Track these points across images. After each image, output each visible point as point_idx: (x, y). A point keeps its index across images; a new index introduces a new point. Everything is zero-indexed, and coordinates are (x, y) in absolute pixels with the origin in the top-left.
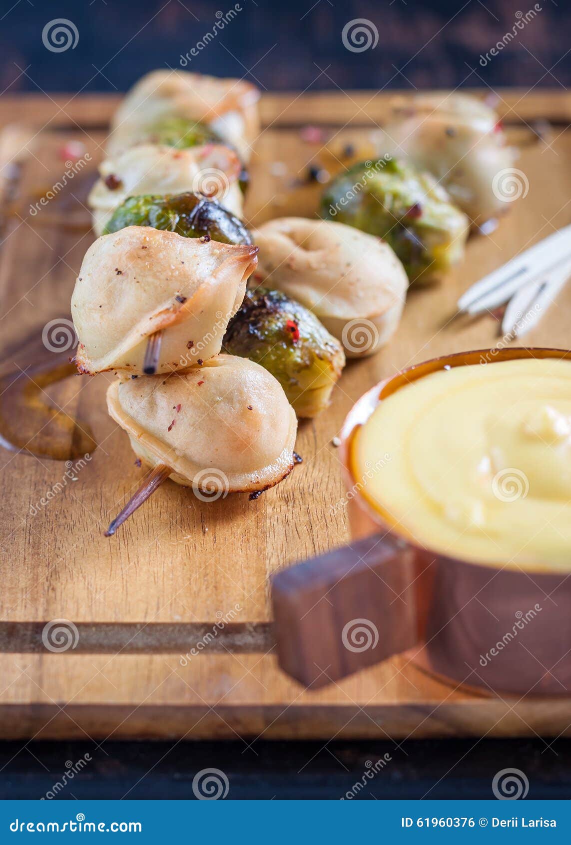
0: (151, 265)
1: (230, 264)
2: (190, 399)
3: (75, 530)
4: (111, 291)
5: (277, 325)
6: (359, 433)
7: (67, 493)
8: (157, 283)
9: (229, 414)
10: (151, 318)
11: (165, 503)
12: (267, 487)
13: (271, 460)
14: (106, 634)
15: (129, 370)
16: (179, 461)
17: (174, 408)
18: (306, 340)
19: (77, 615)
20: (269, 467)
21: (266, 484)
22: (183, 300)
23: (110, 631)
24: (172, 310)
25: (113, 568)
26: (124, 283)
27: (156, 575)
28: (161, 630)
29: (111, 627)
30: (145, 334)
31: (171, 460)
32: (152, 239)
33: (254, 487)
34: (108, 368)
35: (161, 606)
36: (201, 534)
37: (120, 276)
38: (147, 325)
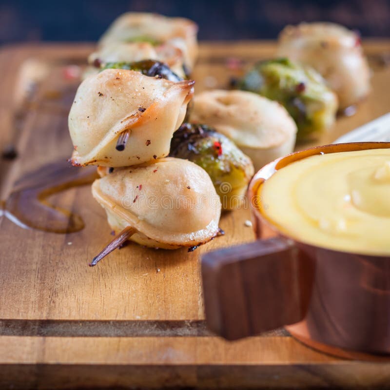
0: (122, 89)
1: (176, 89)
2: (148, 181)
3: (69, 270)
4: (95, 107)
5: (207, 144)
6: (262, 186)
7: (64, 250)
8: (126, 100)
9: (175, 191)
10: (122, 122)
11: (131, 257)
12: (200, 244)
13: (203, 226)
14: (89, 328)
15: (107, 162)
16: (141, 223)
17: (137, 187)
18: (226, 156)
19: (70, 315)
20: (202, 231)
21: (200, 241)
22: (143, 110)
23: (92, 326)
24: (136, 115)
25: (95, 291)
26: (104, 101)
27: (124, 295)
28: (127, 325)
29: (93, 324)
30: (118, 132)
31: (134, 222)
32: (123, 74)
33: (191, 243)
34: (93, 160)
35: (127, 311)
36: (155, 273)
37: (101, 97)
38: (119, 127)
